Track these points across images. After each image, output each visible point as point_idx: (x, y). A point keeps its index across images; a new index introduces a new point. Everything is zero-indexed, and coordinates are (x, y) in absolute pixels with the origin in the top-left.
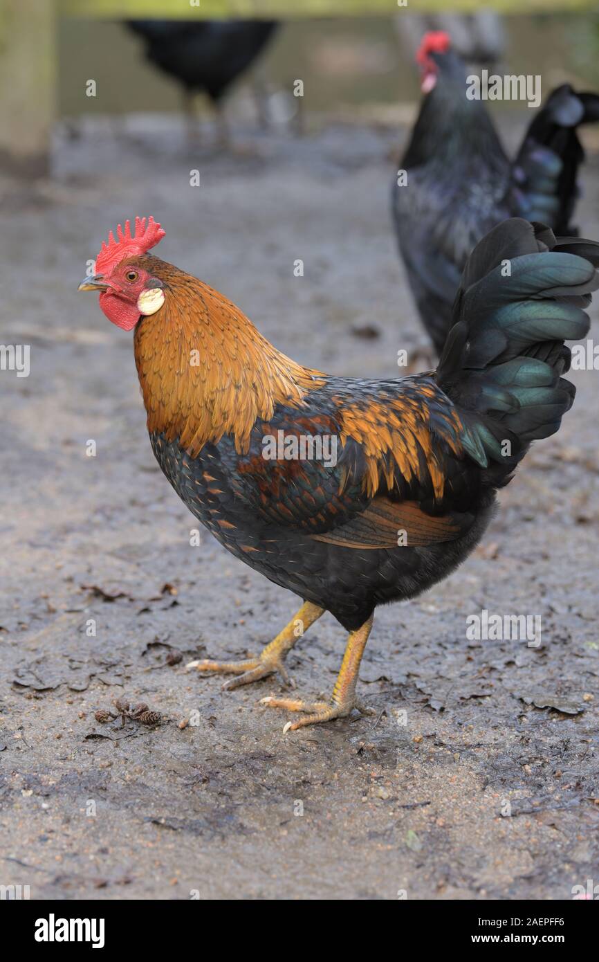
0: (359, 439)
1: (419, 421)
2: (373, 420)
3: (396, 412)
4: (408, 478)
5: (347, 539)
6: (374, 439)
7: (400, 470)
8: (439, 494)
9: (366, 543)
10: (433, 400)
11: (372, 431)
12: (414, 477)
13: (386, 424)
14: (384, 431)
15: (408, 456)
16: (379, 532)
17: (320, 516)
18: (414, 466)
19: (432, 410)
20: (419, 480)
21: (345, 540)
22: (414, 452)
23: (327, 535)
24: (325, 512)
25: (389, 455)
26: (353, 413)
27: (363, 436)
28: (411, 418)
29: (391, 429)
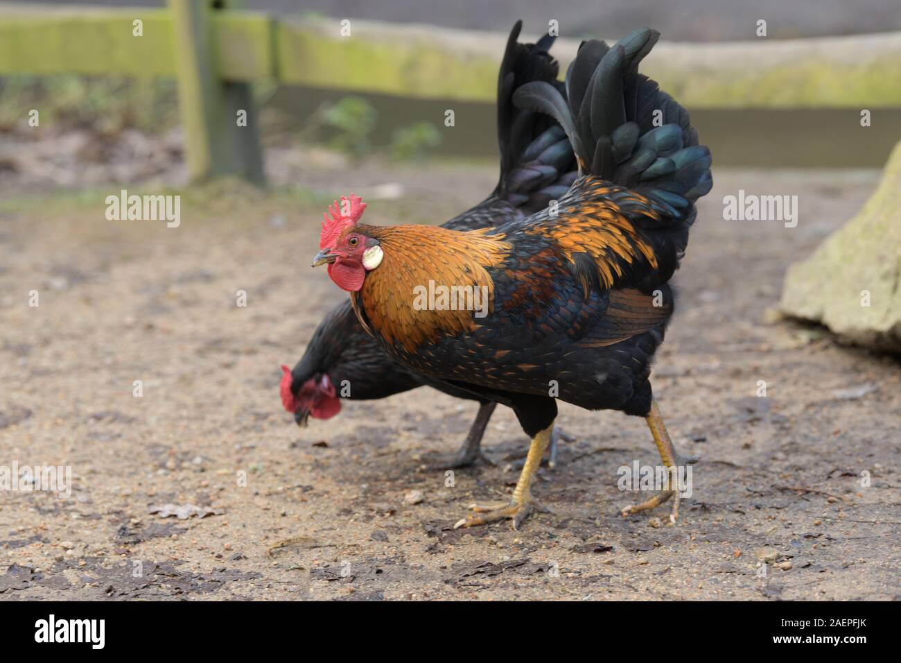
0: (581, 249)
1: (614, 213)
2: (580, 230)
3: (591, 215)
4: (629, 260)
5: (599, 339)
6: (591, 243)
7: (621, 257)
8: (655, 264)
9: (614, 338)
10: (611, 194)
11: (585, 238)
12: (633, 258)
13: (591, 228)
14: (593, 234)
15: (622, 244)
16: (621, 325)
17: (576, 325)
18: (629, 250)
19: (616, 201)
20: (638, 258)
21: (597, 341)
22: (623, 239)
23: (584, 340)
24: (580, 320)
25: (608, 249)
26: (562, 232)
27: (582, 245)
28: (607, 215)
29: (597, 229)
